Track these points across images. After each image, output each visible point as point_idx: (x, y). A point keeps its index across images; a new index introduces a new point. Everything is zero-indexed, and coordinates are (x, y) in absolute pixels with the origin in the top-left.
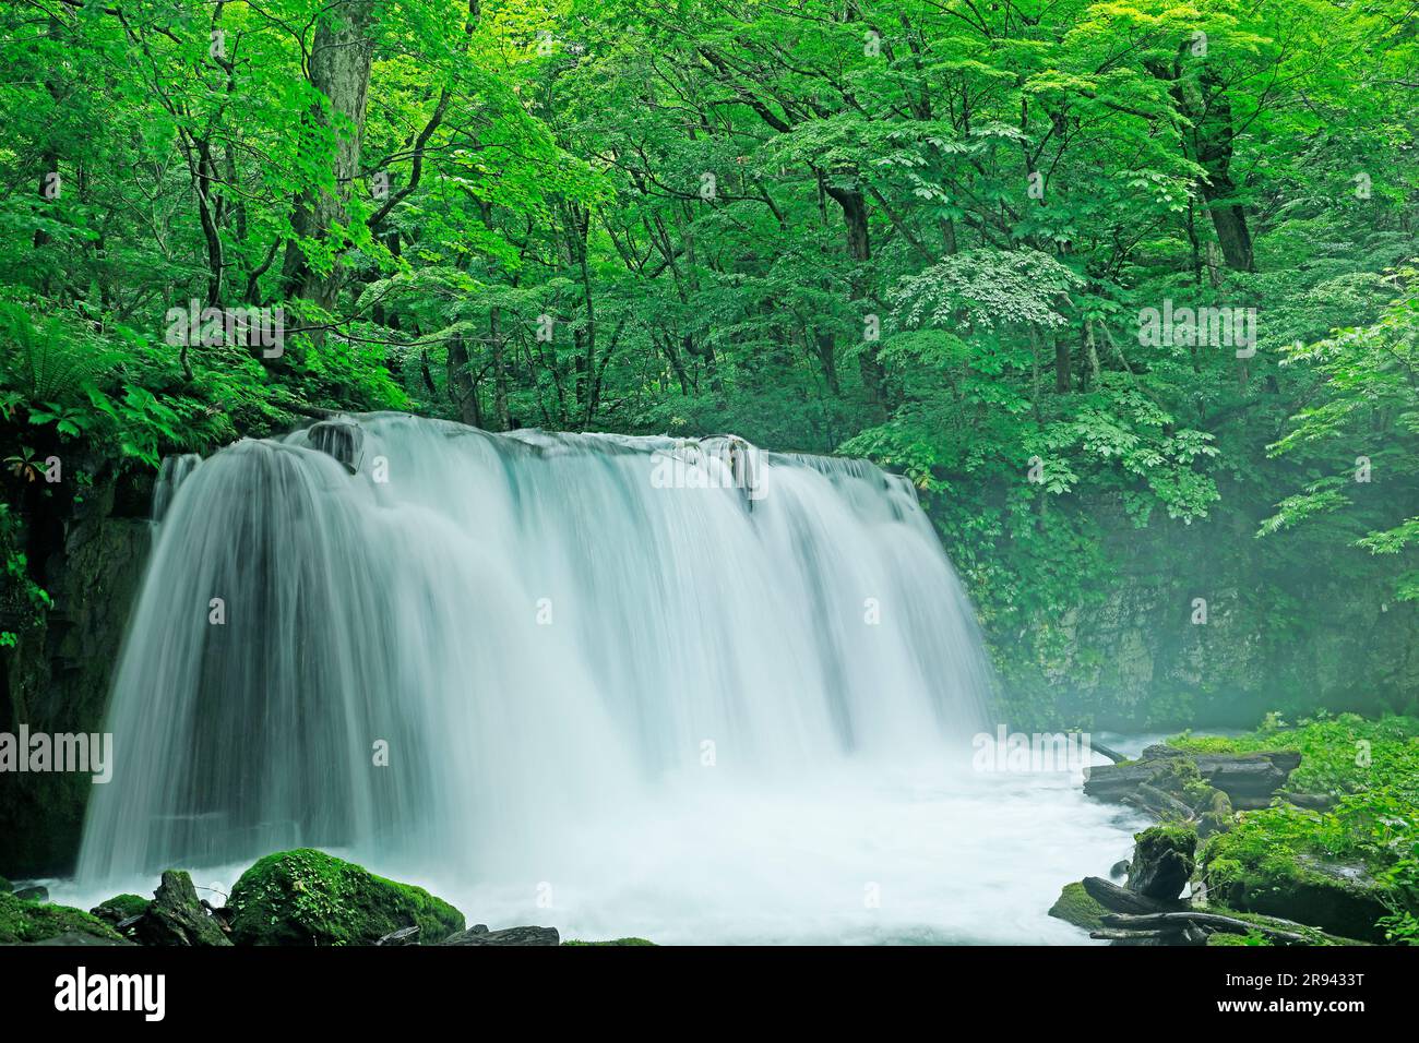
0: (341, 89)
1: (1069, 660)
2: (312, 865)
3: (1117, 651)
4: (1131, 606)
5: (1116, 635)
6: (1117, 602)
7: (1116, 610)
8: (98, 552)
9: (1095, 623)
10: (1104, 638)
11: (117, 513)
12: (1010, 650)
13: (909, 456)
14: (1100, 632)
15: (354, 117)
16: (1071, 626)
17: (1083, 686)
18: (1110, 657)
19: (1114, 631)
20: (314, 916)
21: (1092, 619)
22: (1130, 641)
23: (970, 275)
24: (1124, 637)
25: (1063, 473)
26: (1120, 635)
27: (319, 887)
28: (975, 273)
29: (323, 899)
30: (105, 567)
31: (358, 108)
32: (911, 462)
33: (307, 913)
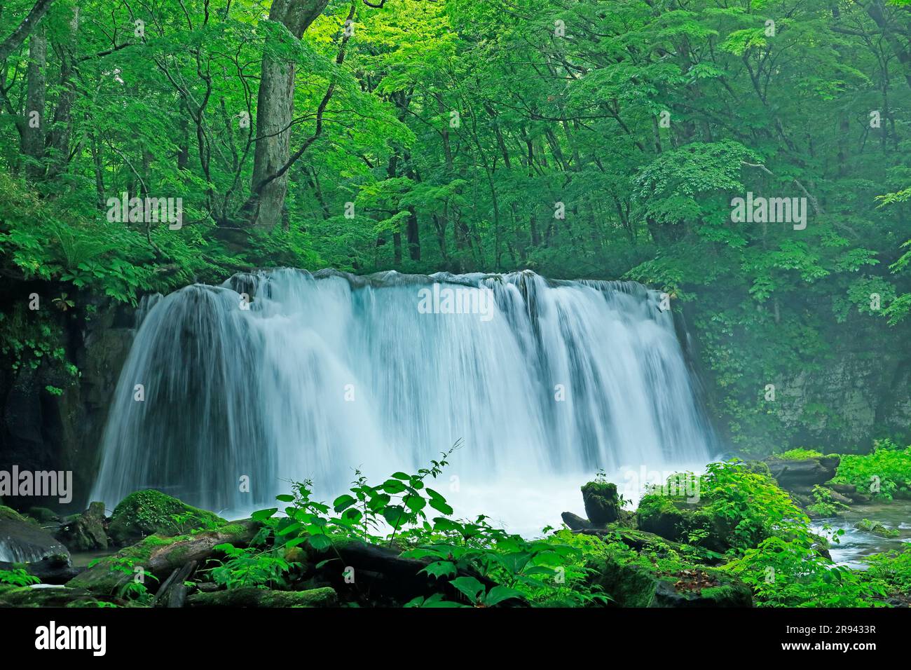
0: (277, 83)
1: (800, 410)
2: (150, 497)
3: (841, 404)
4: (851, 373)
5: (841, 393)
6: (841, 370)
7: (840, 376)
8: (104, 346)
9: (823, 385)
10: (831, 395)
11: (115, 326)
12: (748, 403)
13: (664, 278)
14: (828, 391)
15: (286, 98)
16: (799, 387)
17: (813, 427)
18: (836, 408)
19: (839, 390)
20: (147, 522)
21: (820, 382)
22: (852, 397)
23: (682, 162)
24: (847, 394)
25: (765, 285)
26: (844, 393)
27: (152, 508)
28: (685, 160)
29: (154, 514)
30: (108, 354)
31: (288, 92)
32: (666, 281)
33: (144, 521)
